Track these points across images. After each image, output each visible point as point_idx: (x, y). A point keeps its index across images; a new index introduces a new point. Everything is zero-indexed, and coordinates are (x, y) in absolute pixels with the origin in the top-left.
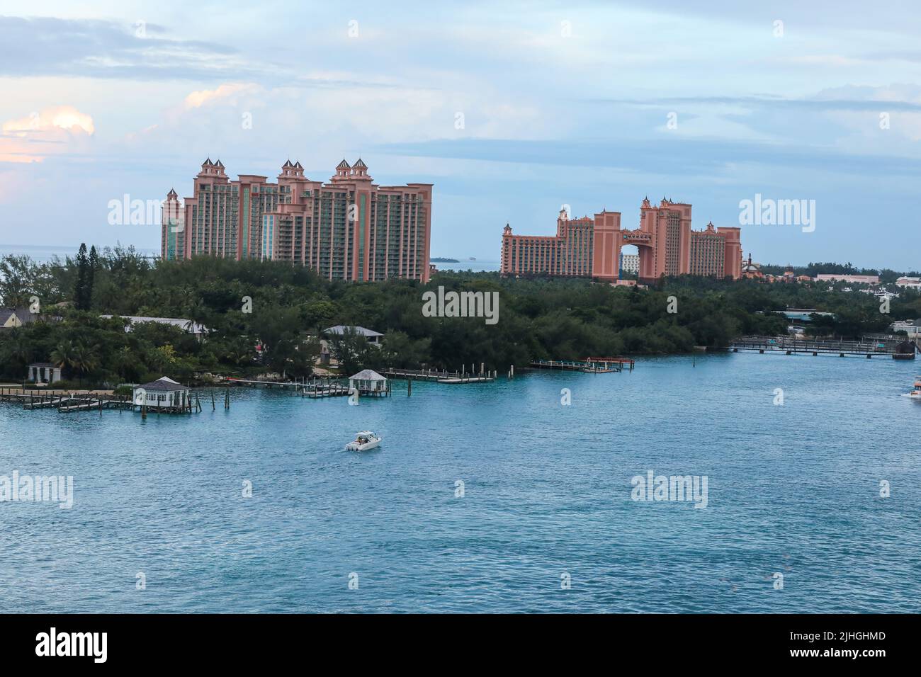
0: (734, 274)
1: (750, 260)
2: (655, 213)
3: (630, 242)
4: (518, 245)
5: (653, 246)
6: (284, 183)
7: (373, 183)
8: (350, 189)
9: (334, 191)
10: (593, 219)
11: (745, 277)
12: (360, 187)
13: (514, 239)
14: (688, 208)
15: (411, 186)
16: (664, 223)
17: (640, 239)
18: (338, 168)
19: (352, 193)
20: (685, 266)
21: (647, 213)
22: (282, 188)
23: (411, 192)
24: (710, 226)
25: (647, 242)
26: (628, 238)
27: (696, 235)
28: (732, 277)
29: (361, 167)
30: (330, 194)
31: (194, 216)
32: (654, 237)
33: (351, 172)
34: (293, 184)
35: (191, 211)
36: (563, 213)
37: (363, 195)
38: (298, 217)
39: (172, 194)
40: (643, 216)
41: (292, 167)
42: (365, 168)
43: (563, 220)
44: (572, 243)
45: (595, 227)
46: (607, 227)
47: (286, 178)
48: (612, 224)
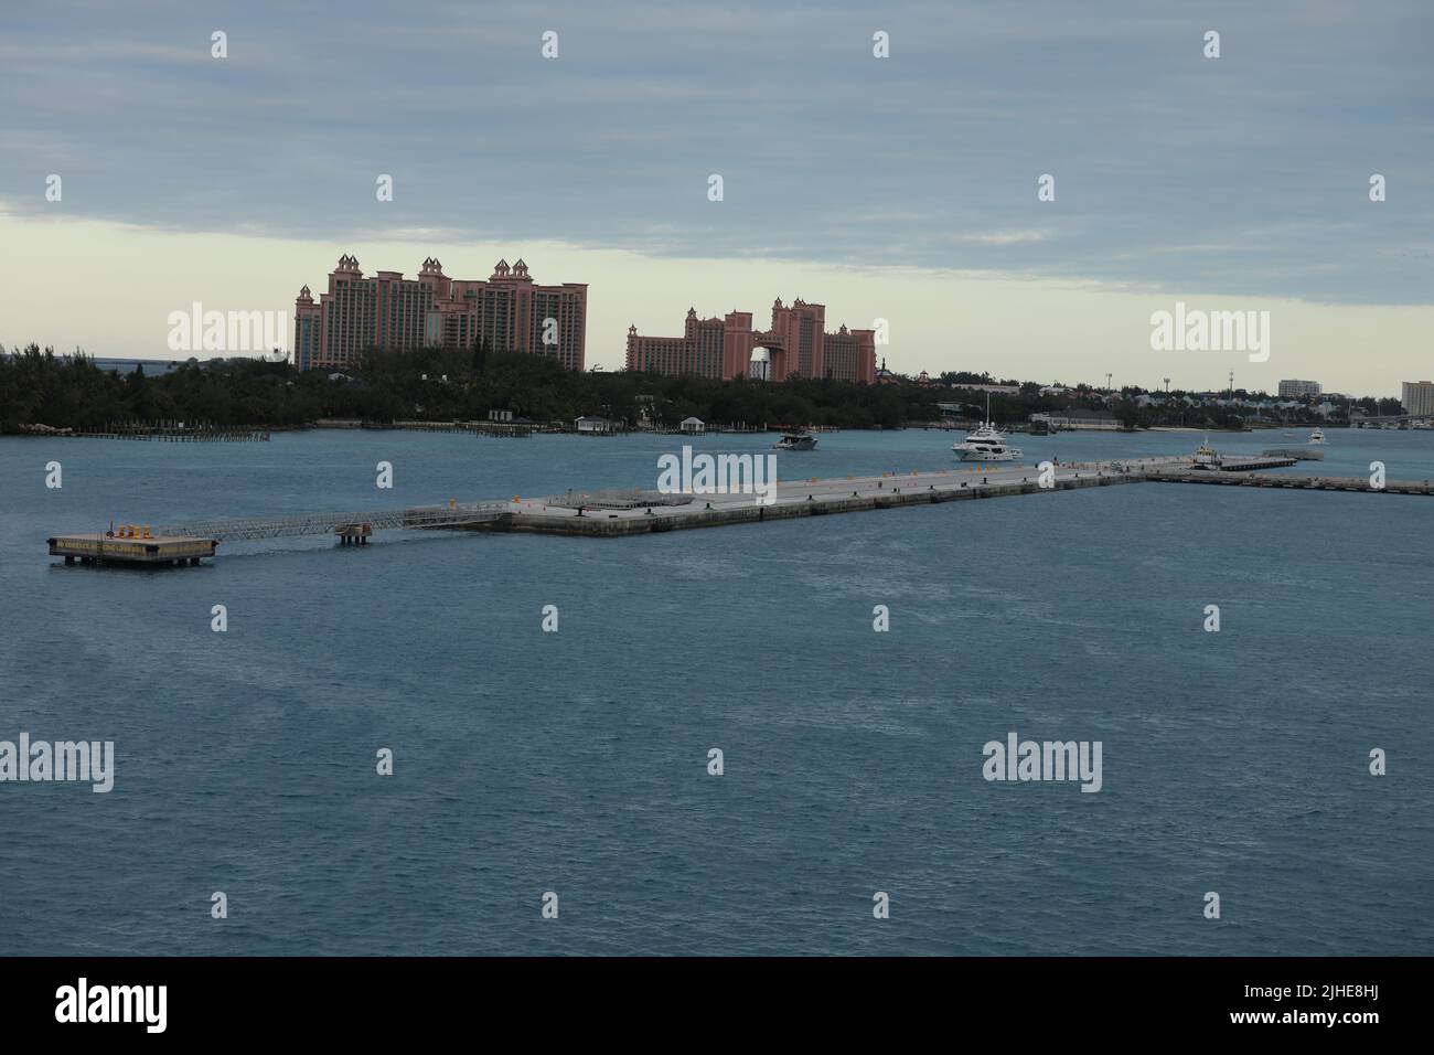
0: (868, 380)
1: (884, 365)
2: (787, 314)
3: (761, 344)
4: (643, 346)
5: (786, 349)
6: (425, 280)
7: (533, 283)
8: (512, 288)
9: (496, 291)
10: (723, 320)
11: (879, 382)
12: (521, 287)
13: (641, 340)
14: (821, 309)
15: (567, 286)
16: (797, 324)
17: (772, 341)
18: (497, 268)
19: (514, 292)
20: (818, 370)
21: (779, 315)
22: (423, 285)
23: (568, 292)
24: (843, 329)
25: (779, 344)
26: (761, 339)
27: (829, 338)
28: (866, 382)
29: (521, 267)
30: (491, 293)
31: (331, 313)
32: (786, 340)
33: (511, 272)
34: (433, 281)
35: (327, 306)
36: (692, 312)
37: (524, 294)
38: (463, 316)
39: (306, 291)
40: (775, 317)
41: (432, 264)
42: (525, 268)
43: (691, 320)
44: (702, 345)
45: (726, 328)
46: (738, 329)
47: (427, 276)
48: (743, 326)
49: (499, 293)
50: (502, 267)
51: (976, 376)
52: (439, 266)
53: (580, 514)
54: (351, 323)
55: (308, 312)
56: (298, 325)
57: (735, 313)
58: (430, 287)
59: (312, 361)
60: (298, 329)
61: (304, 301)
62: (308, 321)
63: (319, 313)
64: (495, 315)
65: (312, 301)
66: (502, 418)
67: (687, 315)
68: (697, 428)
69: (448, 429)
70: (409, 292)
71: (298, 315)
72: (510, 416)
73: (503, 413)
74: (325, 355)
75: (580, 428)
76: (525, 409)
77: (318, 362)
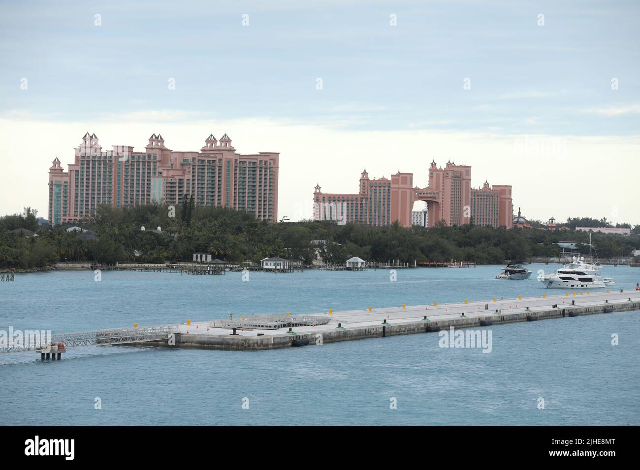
0: (507, 225)
1: (519, 213)
2: (441, 173)
3: (421, 198)
4: (326, 201)
5: (440, 201)
6: (151, 152)
7: (236, 152)
8: (219, 157)
9: (206, 159)
10: (390, 179)
11: (516, 227)
12: (227, 155)
13: (325, 196)
14: (468, 169)
15: (262, 154)
16: (449, 182)
17: (429, 195)
18: (207, 141)
19: (220, 160)
21: (435, 174)
22: (149, 156)
23: (263, 159)
24: (486, 184)
25: (435, 198)
26: (420, 195)
27: (475, 192)
28: (505, 227)
29: (226, 140)
30: (203, 161)
31: (77, 179)
32: (441, 194)
33: (218, 144)
34: (157, 152)
35: (74, 174)
36: (365, 173)
37: (229, 162)
38: (180, 180)
39: (57, 162)
40: (431, 176)
41: (156, 139)
42: (229, 141)
43: (364, 180)
44: (373, 200)
45: (392, 186)
46: (401, 186)
47: (152, 148)
48: (406, 183)
49: (209, 161)
50: (211, 140)
51: (596, 222)
52: (162, 141)
53: (234, 333)
54: (93, 187)
55: (59, 179)
56: (51, 189)
57: (399, 174)
58: (155, 158)
59: (62, 218)
60: (51, 193)
61: (56, 171)
62: (58, 186)
63: (67, 179)
64: (206, 178)
65: (62, 170)
66: (204, 259)
67: (361, 176)
68: (360, 265)
69: (159, 269)
70: (138, 162)
71: (52, 182)
72: (209, 258)
73: (204, 256)
74: (72, 213)
75: (265, 267)
76: (222, 252)
77: (67, 218)
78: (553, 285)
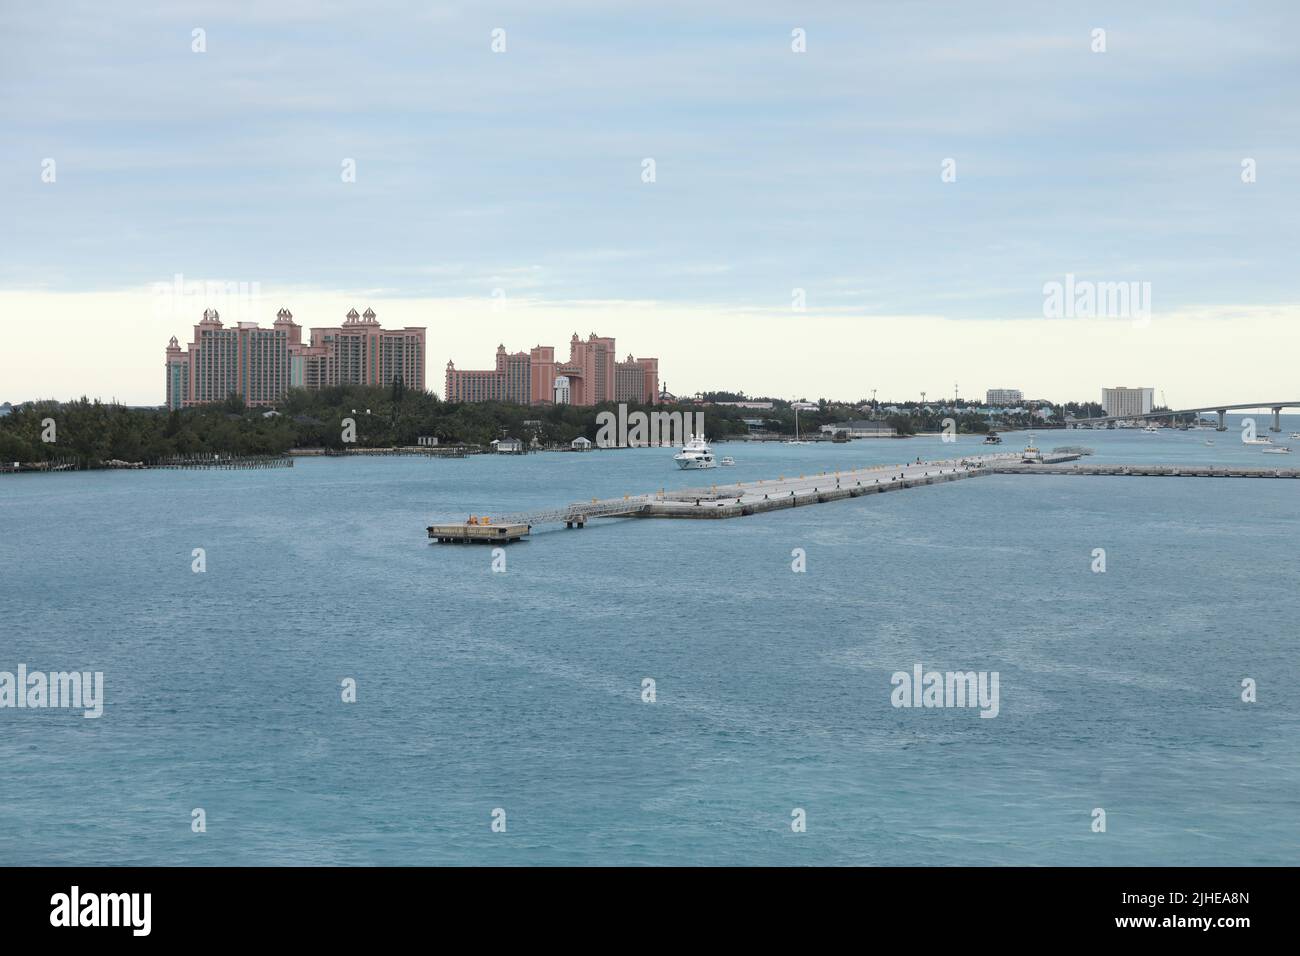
0: (653, 401)
1: (665, 388)
2: (584, 347)
3: (563, 373)
4: (461, 379)
5: (583, 376)
6: (280, 328)
7: (381, 328)
8: (364, 333)
9: (350, 336)
10: (529, 353)
11: (662, 403)
12: (371, 331)
13: (458, 373)
14: (611, 342)
15: (408, 329)
16: (592, 356)
17: (572, 371)
18: (349, 316)
19: (365, 336)
20: (611, 395)
21: (577, 347)
22: (278, 333)
23: (411, 334)
24: (630, 358)
25: (578, 373)
26: (562, 370)
27: (620, 366)
28: (652, 404)
29: (370, 314)
30: (346, 338)
31: (198, 359)
32: (584, 369)
33: (361, 319)
34: (287, 329)
35: (194, 354)
36: (501, 348)
37: (373, 338)
38: (322, 358)
39: (174, 341)
40: (573, 350)
41: (284, 314)
42: (373, 315)
43: (501, 354)
44: (511, 376)
45: (532, 361)
46: (541, 360)
47: (281, 324)
48: (547, 358)
49: (352, 338)
50: (353, 315)
51: (732, 395)
52: (290, 316)
53: (698, 504)
54: (216, 367)
55: (178, 359)
56: (169, 371)
57: (539, 348)
58: (284, 334)
59: (182, 402)
60: (169, 374)
61: (173, 350)
62: (176, 367)
63: (186, 359)
64: (350, 356)
65: (180, 349)
66: (430, 442)
67: (496, 351)
68: (586, 446)
70: (266, 339)
71: (169, 362)
72: (436, 441)
73: (430, 439)
74: (194, 396)
77: (188, 402)
78: (688, 467)
